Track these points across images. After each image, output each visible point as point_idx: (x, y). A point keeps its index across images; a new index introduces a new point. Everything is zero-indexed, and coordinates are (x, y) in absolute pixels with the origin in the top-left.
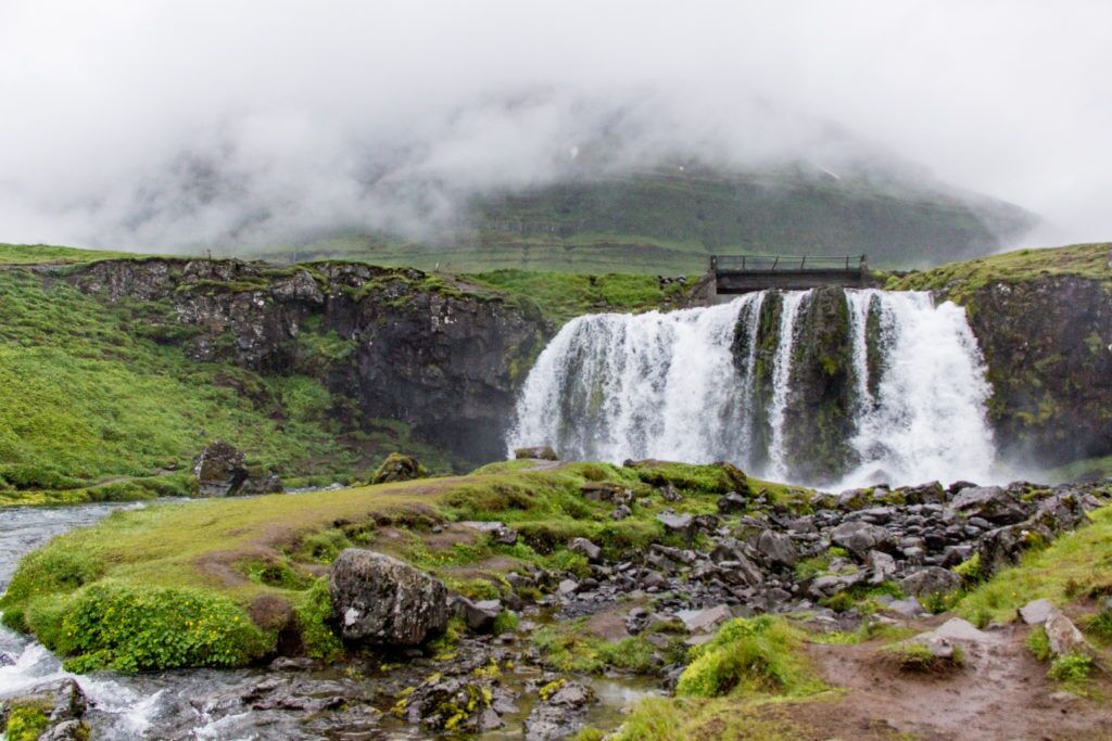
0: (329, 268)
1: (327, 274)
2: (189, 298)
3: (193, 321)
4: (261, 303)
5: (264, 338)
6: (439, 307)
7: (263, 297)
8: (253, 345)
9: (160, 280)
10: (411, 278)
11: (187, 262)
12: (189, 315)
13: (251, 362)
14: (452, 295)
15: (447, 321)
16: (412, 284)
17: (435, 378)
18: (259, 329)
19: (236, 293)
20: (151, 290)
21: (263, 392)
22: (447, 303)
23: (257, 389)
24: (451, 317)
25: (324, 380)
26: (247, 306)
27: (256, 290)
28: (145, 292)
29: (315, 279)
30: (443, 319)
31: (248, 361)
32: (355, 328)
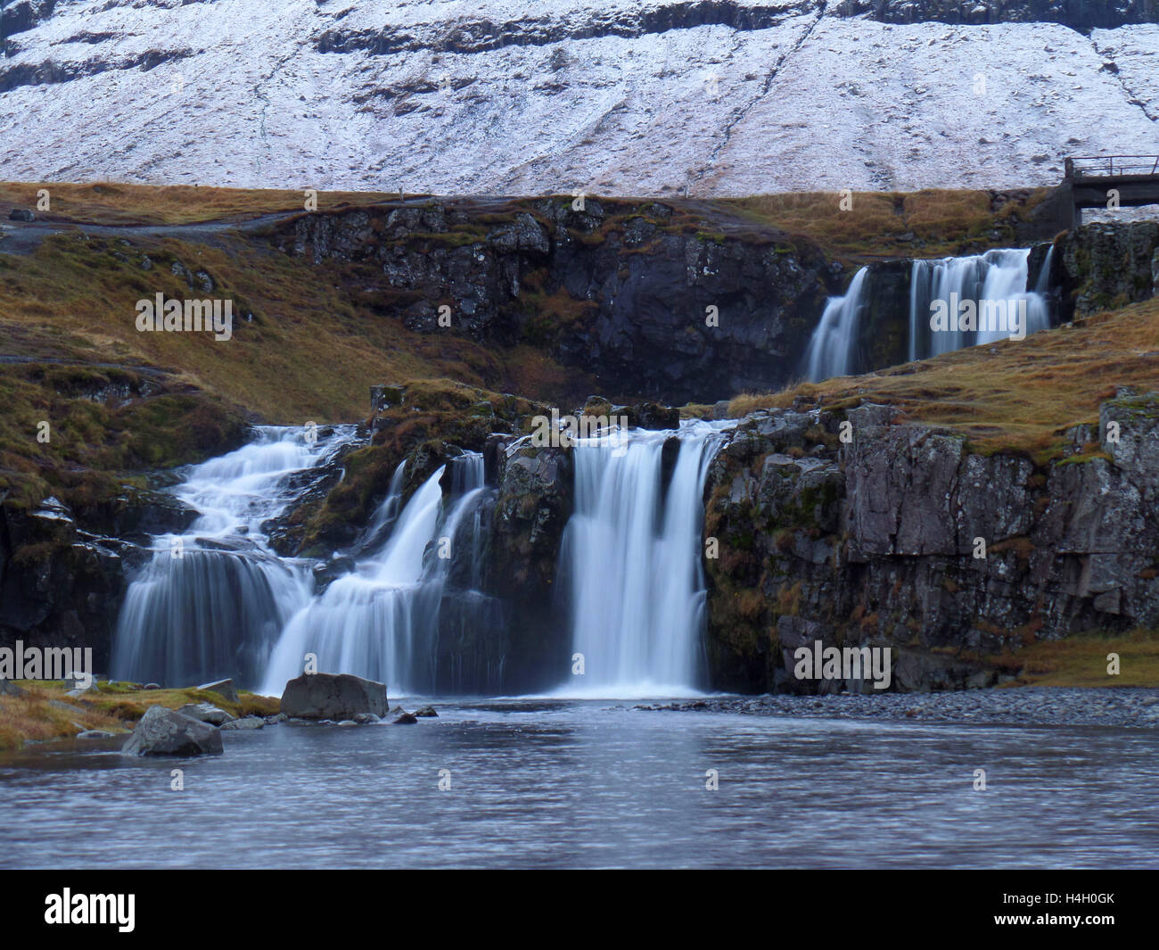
0: (552, 207)
1: (551, 214)
2: (400, 257)
3: (408, 284)
4: (482, 258)
5: (487, 301)
6: (697, 255)
7: (483, 251)
8: (476, 310)
9: (363, 235)
10: (656, 215)
11: (391, 210)
12: (403, 277)
13: (474, 331)
14: (713, 240)
15: (706, 272)
16: (659, 224)
17: (693, 343)
18: (481, 290)
19: (455, 248)
20: (354, 248)
21: (491, 367)
22: (706, 249)
23: (484, 363)
24: (711, 268)
25: (557, 351)
26: (467, 263)
27: (475, 243)
28: (346, 250)
29: (538, 222)
30: (702, 270)
31: (471, 330)
32: (590, 283)
